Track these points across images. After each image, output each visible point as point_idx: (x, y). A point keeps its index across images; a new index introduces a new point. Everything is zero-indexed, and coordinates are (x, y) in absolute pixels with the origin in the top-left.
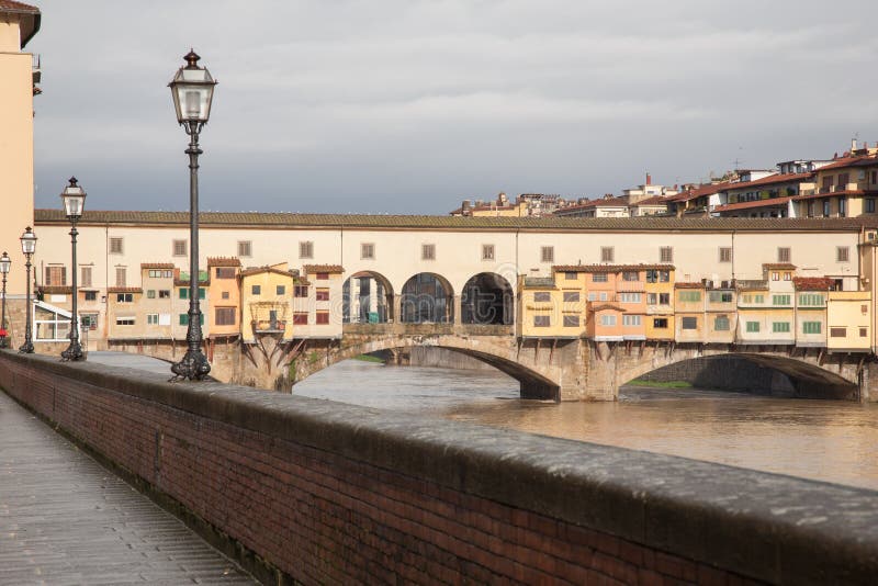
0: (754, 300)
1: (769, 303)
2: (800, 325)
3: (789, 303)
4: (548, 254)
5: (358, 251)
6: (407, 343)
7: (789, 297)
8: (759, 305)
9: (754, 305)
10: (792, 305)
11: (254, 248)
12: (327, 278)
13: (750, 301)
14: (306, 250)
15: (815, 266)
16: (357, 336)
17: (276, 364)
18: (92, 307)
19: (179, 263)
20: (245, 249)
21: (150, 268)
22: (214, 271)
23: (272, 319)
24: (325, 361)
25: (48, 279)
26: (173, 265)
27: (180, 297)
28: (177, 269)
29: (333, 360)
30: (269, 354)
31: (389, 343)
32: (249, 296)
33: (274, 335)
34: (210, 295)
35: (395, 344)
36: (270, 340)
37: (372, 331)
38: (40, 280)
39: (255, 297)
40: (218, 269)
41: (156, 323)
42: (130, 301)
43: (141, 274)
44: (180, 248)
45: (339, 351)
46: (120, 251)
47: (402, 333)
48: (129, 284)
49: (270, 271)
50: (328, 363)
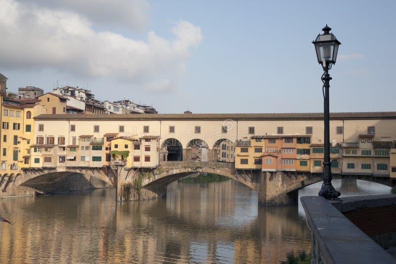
0: (351, 152)
1: (359, 154)
2: (376, 166)
3: (370, 154)
4: (252, 130)
5: (168, 129)
6: (188, 170)
7: (370, 151)
8: (354, 155)
9: (351, 155)
10: (372, 156)
11: (125, 129)
12: (150, 141)
13: (349, 153)
14: (146, 129)
15: (388, 136)
16: (167, 167)
17: (125, 178)
18: (64, 153)
19: (96, 135)
20: (122, 129)
21: (83, 137)
22: (105, 139)
23: (122, 159)
24: (154, 177)
25: (48, 142)
26: (93, 136)
27: (93, 149)
28: (95, 138)
29: (157, 177)
30: (118, 174)
31: (181, 170)
32: (113, 149)
33: (121, 166)
34: (104, 148)
35: (183, 171)
36: (119, 168)
37: (173, 165)
38: (45, 142)
39: (116, 149)
40: (107, 138)
41: (84, 160)
42: (75, 151)
43: (79, 139)
44: (97, 129)
45: (160, 173)
46: (74, 130)
47: (186, 165)
48: (77, 144)
49: (121, 138)
50: (155, 178)
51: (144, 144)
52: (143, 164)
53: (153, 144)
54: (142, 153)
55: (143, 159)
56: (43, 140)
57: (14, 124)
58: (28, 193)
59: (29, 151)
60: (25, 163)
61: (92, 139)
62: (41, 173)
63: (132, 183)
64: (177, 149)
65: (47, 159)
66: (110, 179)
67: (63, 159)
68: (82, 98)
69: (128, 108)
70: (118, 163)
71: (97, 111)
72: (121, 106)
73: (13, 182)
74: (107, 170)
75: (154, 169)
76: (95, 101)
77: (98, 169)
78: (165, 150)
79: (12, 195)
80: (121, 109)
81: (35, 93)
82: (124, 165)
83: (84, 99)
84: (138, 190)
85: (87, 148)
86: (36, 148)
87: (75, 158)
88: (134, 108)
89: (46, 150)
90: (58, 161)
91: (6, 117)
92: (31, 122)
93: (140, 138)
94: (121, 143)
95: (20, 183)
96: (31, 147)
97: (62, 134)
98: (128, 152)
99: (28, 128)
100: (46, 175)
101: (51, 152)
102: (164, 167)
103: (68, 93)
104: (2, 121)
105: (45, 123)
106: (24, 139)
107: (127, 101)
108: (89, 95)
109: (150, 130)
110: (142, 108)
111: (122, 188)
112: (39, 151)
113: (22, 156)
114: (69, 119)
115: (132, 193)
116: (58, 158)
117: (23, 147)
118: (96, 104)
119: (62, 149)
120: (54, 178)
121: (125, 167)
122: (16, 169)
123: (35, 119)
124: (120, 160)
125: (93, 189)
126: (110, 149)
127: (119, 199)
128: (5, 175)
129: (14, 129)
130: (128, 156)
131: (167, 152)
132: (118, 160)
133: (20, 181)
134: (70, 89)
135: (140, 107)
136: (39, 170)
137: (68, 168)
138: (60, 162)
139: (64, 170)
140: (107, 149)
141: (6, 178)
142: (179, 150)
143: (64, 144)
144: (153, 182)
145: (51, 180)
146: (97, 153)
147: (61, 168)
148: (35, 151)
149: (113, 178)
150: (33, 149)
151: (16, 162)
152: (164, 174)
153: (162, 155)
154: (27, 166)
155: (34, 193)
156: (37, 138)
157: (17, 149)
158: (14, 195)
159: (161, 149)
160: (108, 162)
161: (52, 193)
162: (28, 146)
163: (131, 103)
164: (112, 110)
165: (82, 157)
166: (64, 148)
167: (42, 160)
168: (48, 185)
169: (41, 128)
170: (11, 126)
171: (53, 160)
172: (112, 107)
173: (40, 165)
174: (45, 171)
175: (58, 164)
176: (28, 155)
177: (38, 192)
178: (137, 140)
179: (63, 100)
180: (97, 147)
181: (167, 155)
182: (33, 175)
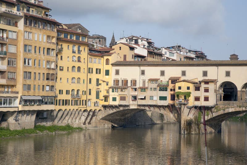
5: (224, 74)
6: (243, 109)
11: (187, 73)
12: (208, 84)
14: (205, 74)
16: (223, 106)
17: (187, 115)
18: (135, 93)
19: (162, 78)
20: (184, 73)
21: (151, 80)
22: (170, 81)
23: (185, 98)
24: (211, 115)
25: (123, 84)
26: (159, 79)
27: (160, 91)
28: (161, 81)
29: (215, 115)
30: (182, 111)
31: (236, 109)
32: (177, 90)
33: (184, 104)
34: (169, 90)
35: (238, 109)
36: (183, 106)
37: (229, 104)
38: (120, 84)
39: (179, 91)
40: (172, 81)
41: (153, 99)
42: (145, 91)
43: (148, 82)
44: (163, 73)
45: (217, 111)
46: (144, 74)
47: (241, 105)
48: (146, 86)
49: (184, 81)
50: (213, 116)
51: (203, 86)
52: (202, 103)
53: (211, 86)
54: (201, 94)
55: (202, 99)
56: (119, 82)
57: (97, 69)
58: (106, 126)
59: (108, 92)
60: (105, 101)
61: (159, 81)
62: (118, 110)
63: (193, 119)
64: (232, 91)
65: (123, 98)
66: (174, 116)
67: (135, 98)
68: (144, 45)
69: (182, 53)
70: (181, 102)
71: (156, 57)
72: (175, 52)
73: (95, 117)
74: (171, 108)
75: (212, 107)
76: (155, 48)
77: (164, 107)
78: (221, 91)
79: (95, 127)
80: (175, 55)
81: (100, 40)
82: (187, 104)
83: (146, 47)
84: (198, 125)
85: (155, 89)
86: (114, 89)
87: (145, 97)
88: (187, 53)
89: (122, 91)
90: (131, 100)
91: (91, 64)
92: (109, 67)
93: (199, 81)
94: (184, 85)
95: (101, 118)
96: (110, 88)
97: (134, 78)
98: (190, 93)
99: (107, 73)
100: (121, 111)
101: (125, 93)
102: (221, 106)
103: (132, 41)
104: (89, 67)
105: (120, 68)
106: (104, 81)
107: (179, 47)
108: (150, 43)
109: (208, 74)
110: (193, 53)
111: (185, 123)
112: (116, 91)
113: (102, 95)
114: (139, 65)
115: (194, 128)
116: (131, 97)
117: (103, 88)
118: (155, 51)
119: (134, 90)
120: (126, 114)
121: (187, 105)
122: (97, 106)
123: (113, 65)
124: (183, 100)
125: (153, 124)
126: (174, 90)
127: (182, 132)
128: (90, 110)
129: (97, 73)
130: (189, 96)
131: (223, 93)
132: (182, 99)
133: (101, 116)
134: (134, 38)
135: (191, 52)
136: (116, 107)
137: (139, 105)
138: (132, 100)
139: (136, 107)
140: (171, 90)
141: (91, 113)
142: (233, 91)
143: (136, 86)
144: (211, 119)
145: (123, 115)
146: (163, 94)
147: (133, 106)
148: (113, 91)
149: (176, 115)
150: (111, 90)
151: (98, 100)
152: (221, 112)
153: (219, 96)
154: (106, 104)
155: (110, 126)
156: (114, 80)
157: (98, 90)
158: (97, 127)
159: (218, 90)
160: (172, 101)
161: (123, 126)
162: (107, 88)
163: (183, 49)
164: (168, 55)
165: (150, 96)
166: (136, 90)
167: (118, 99)
168: (121, 119)
169: (117, 72)
170: (94, 71)
171: (127, 99)
172: (168, 53)
173: (116, 103)
174: (120, 108)
175: (131, 102)
176: (107, 94)
177: (114, 125)
178: (197, 83)
179: (132, 49)
180: (163, 88)
181: (223, 95)
182: (111, 111)
